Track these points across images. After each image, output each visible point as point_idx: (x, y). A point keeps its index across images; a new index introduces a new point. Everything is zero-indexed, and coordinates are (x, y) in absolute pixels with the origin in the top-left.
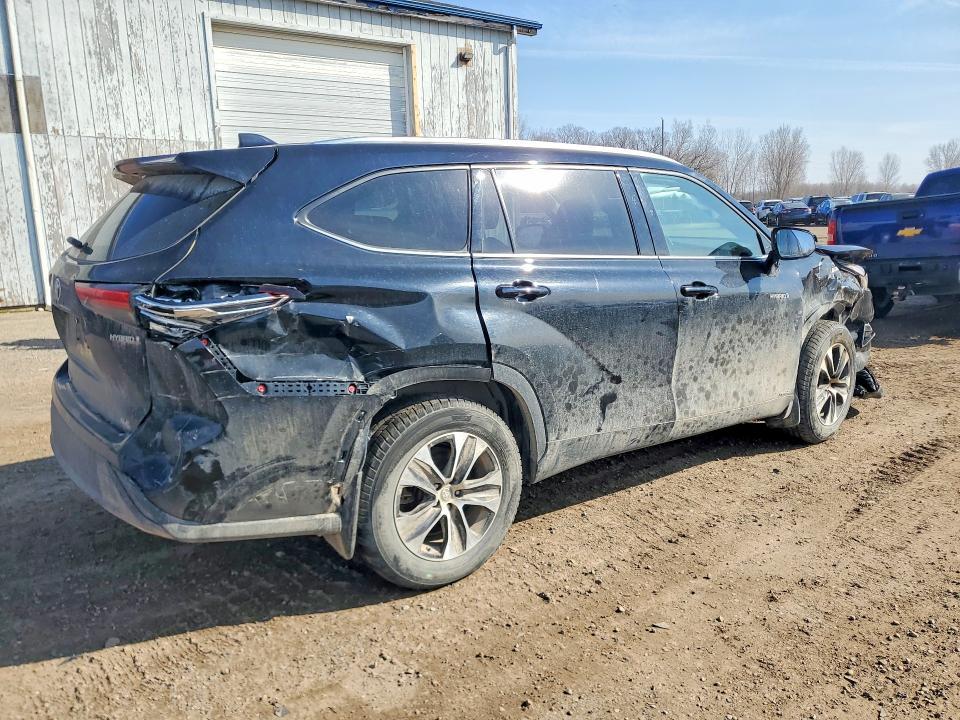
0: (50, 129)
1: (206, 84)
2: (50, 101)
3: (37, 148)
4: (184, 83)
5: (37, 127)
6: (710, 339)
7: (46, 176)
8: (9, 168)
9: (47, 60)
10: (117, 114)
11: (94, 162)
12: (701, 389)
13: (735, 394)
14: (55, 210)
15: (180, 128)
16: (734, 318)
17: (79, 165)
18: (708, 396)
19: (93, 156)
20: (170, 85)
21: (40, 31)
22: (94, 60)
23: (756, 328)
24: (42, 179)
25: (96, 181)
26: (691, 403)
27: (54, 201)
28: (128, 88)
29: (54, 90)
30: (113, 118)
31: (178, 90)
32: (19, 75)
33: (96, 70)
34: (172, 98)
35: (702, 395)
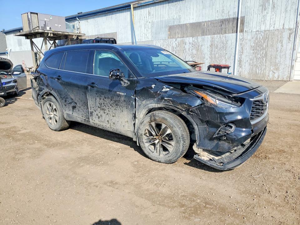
0: (244, 31)
1: (297, 7)
2: (246, 23)
3: (240, 36)
4: (289, 9)
5: (242, 31)
6: (97, 100)
7: (241, 44)
8: (233, 43)
9: (248, 11)
10: (264, 23)
11: (254, 39)
12: (97, 115)
13: (108, 121)
14: (241, 54)
15: (284, 25)
16: (103, 96)
17: (250, 40)
18: (99, 118)
19: (254, 37)
20: (283, 10)
21: (248, 2)
22: (261, 8)
23: (112, 102)
24: (240, 45)
25: (254, 44)
26: (94, 117)
27: (242, 51)
28: (269, 14)
29: (248, 19)
30: (262, 25)
31: (286, 11)
32: (239, 17)
33: (261, 10)
34: (283, 15)
35: (97, 117)
